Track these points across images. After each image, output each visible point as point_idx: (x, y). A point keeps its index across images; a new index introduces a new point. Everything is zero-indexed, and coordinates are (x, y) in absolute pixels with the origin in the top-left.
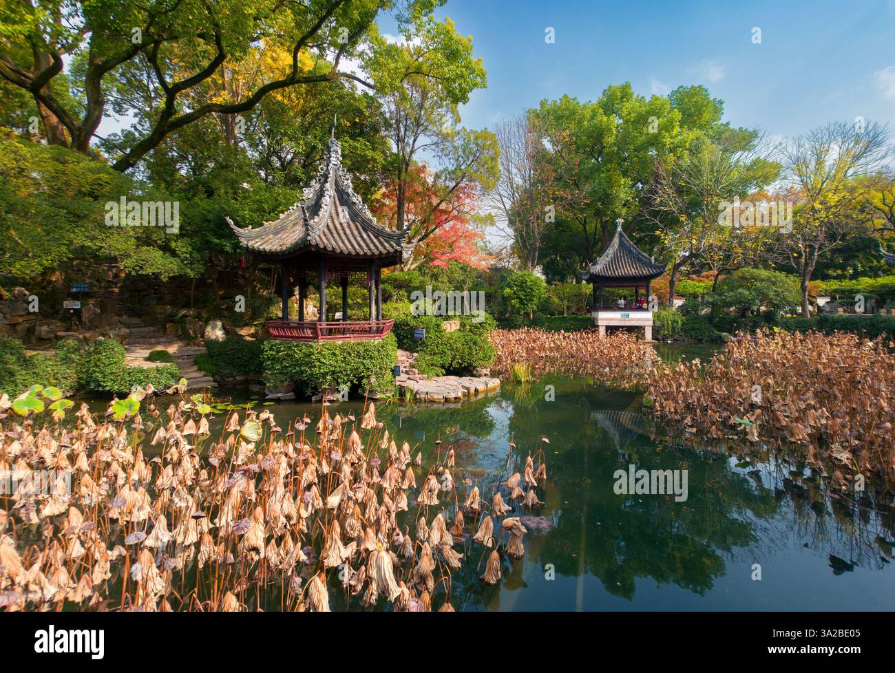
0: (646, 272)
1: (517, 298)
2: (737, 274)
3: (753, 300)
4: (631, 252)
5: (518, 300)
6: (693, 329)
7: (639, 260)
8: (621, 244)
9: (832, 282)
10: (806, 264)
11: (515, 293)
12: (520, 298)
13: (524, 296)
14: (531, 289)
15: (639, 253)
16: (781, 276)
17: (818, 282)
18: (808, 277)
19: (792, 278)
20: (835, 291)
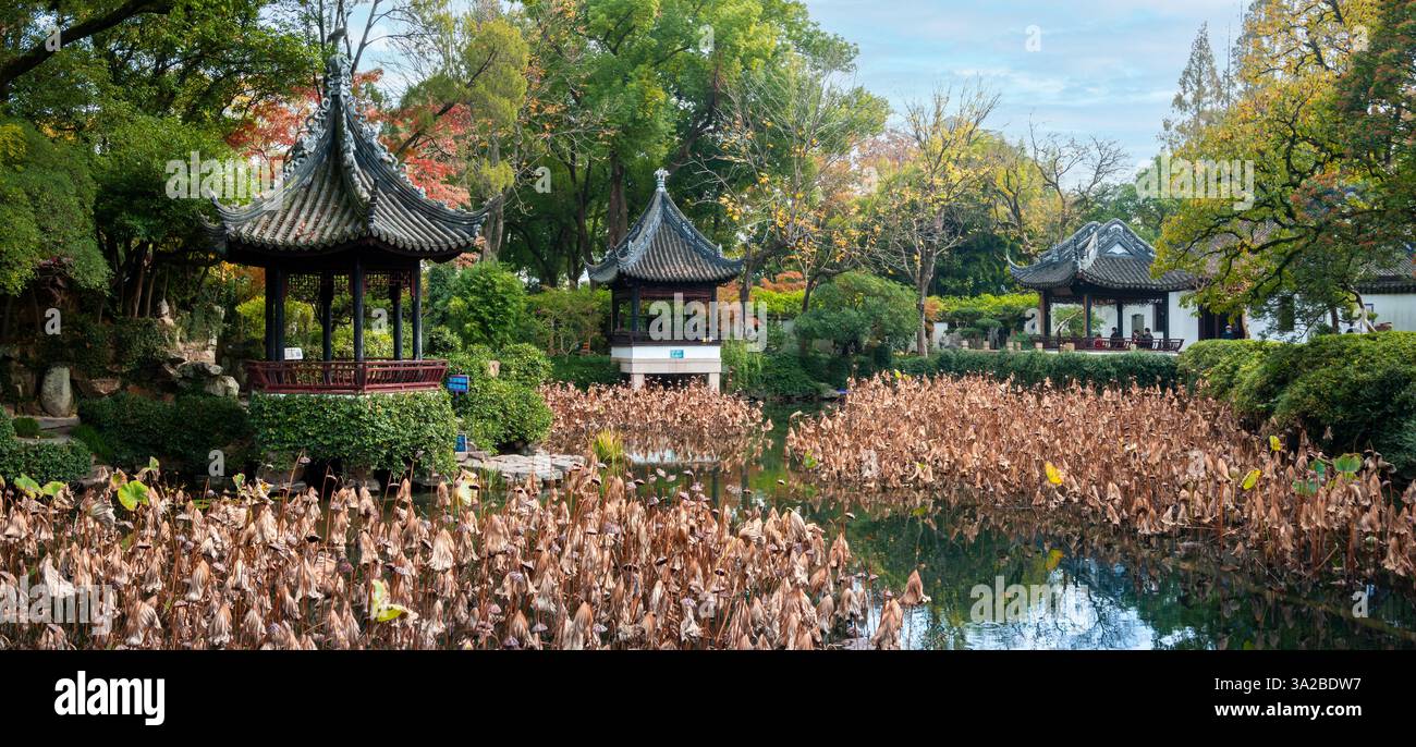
0: (710, 273)
1: (475, 318)
2: (839, 281)
3: (863, 326)
4: (682, 234)
5: (476, 324)
6: (779, 377)
7: (697, 249)
8: (666, 219)
9: (951, 299)
10: (923, 270)
11: (471, 309)
12: (482, 320)
13: (492, 314)
14: (503, 300)
15: (697, 237)
16: (896, 286)
17: (934, 299)
18: (924, 291)
19: (910, 293)
20: (956, 314)
